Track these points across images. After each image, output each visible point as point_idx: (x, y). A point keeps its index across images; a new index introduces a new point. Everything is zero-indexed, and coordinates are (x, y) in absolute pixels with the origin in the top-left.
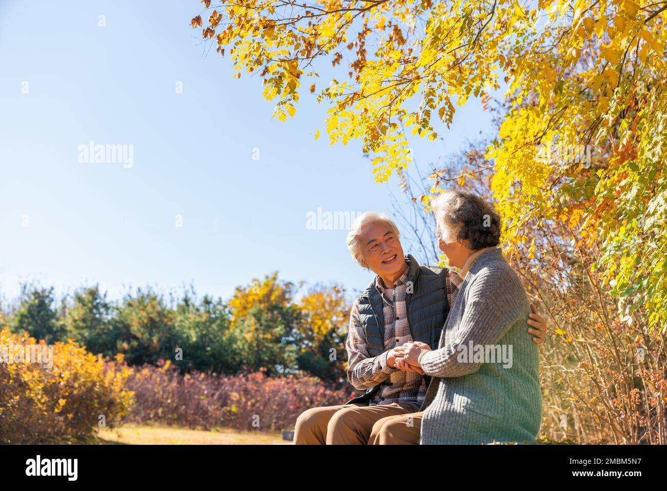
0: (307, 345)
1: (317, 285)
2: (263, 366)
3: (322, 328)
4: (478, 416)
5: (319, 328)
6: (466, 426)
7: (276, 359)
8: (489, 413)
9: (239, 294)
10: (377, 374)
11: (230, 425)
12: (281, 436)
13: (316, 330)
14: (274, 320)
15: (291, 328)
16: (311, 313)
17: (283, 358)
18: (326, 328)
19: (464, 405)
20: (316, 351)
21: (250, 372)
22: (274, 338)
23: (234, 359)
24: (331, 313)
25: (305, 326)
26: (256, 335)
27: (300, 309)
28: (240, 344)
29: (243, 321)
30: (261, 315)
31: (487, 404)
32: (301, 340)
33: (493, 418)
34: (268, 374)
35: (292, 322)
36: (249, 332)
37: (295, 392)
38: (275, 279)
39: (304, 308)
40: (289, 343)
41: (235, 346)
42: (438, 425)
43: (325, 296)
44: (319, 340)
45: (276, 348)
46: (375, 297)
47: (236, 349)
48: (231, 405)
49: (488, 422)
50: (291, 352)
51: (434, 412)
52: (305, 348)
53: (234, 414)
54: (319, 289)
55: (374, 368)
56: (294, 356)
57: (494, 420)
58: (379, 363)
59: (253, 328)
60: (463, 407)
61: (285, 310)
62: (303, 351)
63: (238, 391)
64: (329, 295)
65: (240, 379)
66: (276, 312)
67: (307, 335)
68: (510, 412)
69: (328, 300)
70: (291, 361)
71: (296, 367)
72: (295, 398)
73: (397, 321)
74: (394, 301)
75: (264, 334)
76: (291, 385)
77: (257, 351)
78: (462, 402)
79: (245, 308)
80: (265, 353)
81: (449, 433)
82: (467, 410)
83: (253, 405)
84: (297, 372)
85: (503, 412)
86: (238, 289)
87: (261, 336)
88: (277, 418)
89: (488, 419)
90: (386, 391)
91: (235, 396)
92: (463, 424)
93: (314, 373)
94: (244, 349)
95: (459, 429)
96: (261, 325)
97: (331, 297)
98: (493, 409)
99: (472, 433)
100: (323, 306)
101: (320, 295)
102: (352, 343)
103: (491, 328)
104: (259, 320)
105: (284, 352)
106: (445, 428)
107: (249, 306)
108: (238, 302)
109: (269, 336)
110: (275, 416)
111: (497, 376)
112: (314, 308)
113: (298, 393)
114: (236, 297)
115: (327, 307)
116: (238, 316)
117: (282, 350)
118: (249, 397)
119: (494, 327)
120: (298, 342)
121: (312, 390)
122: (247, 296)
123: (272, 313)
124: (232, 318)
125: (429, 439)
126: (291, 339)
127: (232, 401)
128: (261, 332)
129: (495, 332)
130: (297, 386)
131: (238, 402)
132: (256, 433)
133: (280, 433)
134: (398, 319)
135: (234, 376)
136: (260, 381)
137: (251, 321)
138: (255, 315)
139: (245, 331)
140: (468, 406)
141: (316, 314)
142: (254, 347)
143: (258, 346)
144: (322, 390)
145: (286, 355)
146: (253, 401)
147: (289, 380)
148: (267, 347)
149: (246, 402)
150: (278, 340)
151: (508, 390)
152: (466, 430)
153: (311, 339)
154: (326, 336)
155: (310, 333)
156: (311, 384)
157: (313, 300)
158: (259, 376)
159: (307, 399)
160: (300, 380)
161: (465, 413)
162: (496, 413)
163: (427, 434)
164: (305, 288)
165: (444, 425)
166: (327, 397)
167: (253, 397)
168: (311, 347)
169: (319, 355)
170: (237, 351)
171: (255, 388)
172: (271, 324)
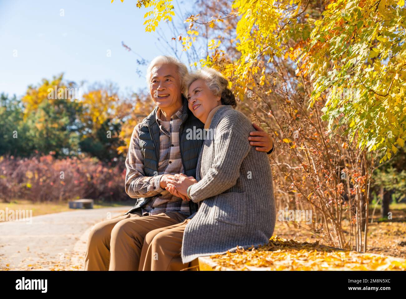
0: (88, 132)
1: (96, 83)
2: (53, 150)
3: (100, 118)
4: (227, 225)
5: (97, 118)
6: (218, 233)
7: (62, 144)
8: (235, 222)
9: (31, 92)
10: (151, 192)
11: (26, 197)
12: (68, 205)
13: (94, 120)
14: (60, 113)
15: (74, 119)
16: (91, 106)
17: (68, 143)
18: (103, 118)
19: (217, 217)
20: (95, 137)
21: (41, 155)
22: (60, 127)
23: (28, 145)
24: (107, 106)
25: (85, 117)
26: (45, 125)
27: (82, 104)
28: (32, 132)
29: (34, 113)
30: (49, 108)
31: (234, 216)
32: (83, 128)
33: (239, 226)
34: (56, 156)
35: (75, 114)
36: (40, 122)
37: (78, 170)
38: (61, 79)
39: (85, 103)
40: (73, 131)
41: (28, 134)
42: (196, 234)
43: (102, 92)
44: (97, 128)
45: (62, 135)
46: (154, 127)
47: (29, 136)
48: (26, 182)
49: (235, 229)
50: (74, 137)
51: (193, 225)
52: (86, 135)
53: (29, 189)
54: (97, 87)
55: (149, 187)
56: (77, 141)
57: (240, 227)
58: (153, 184)
59: (43, 119)
60: (216, 219)
61: (69, 105)
62: (85, 137)
63: (32, 170)
64: (106, 92)
65: (34, 161)
66: (61, 106)
67: (88, 124)
68: (251, 220)
69: (104, 96)
70: (75, 145)
71: (79, 150)
72: (78, 175)
73: (172, 148)
74: (171, 132)
75: (52, 123)
76: (75, 165)
77: (47, 138)
78: (215, 216)
79: (36, 103)
80: (53, 139)
81: (205, 240)
82: (219, 221)
83: (44, 181)
84: (80, 154)
85: (246, 220)
86: (30, 88)
87: (50, 126)
88: (65, 191)
89: (235, 227)
90: (157, 202)
91: (29, 175)
92: (216, 232)
93: (93, 154)
94: (35, 136)
95: (212, 236)
96: (50, 116)
97: (107, 93)
98: (238, 218)
99: (223, 239)
100: (101, 101)
101: (98, 92)
102: (131, 161)
103: (240, 149)
104: (47, 113)
105: (69, 138)
106: (201, 236)
107: (39, 101)
108: (29, 98)
109: (56, 126)
110: (62, 189)
111: (243, 192)
112: (93, 103)
113: (81, 171)
114: (28, 94)
115: (104, 101)
116: (30, 110)
117: (67, 136)
118: (41, 175)
119: (242, 148)
120: (80, 129)
121: (92, 168)
122: (38, 93)
123: (58, 106)
124: (25, 111)
125: (189, 246)
126: (74, 127)
127: (27, 178)
128: (49, 122)
129: (243, 152)
130: (80, 166)
131: (33, 179)
132: (47, 204)
133: (66, 203)
134: (173, 146)
135: (28, 158)
136: (50, 162)
137: (41, 114)
138: (44, 109)
139: (36, 121)
140: (220, 218)
141: (95, 108)
142: (43, 135)
143: (47, 134)
144: (100, 168)
145: (70, 141)
146: (44, 178)
147: (74, 161)
148: (55, 135)
149: (39, 179)
150: (63, 129)
151: (252, 202)
152: (217, 237)
153: (91, 127)
154: (102, 125)
155: (89, 122)
156: (91, 163)
157: (93, 96)
158: (49, 158)
159: (88, 175)
160: (83, 161)
161: (217, 224)
162: (241, 221)
163: (188, 242)
164: (86, 86)
165: (201, 234)
166: (104, 174)
167: (44, 175)
168: (90, 134)
169: (97, 140)
170: (30, 138)
171: (46, 168)
172: (58, 116)
